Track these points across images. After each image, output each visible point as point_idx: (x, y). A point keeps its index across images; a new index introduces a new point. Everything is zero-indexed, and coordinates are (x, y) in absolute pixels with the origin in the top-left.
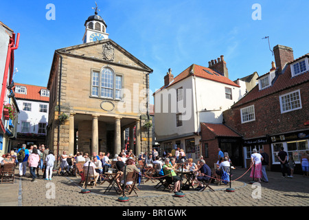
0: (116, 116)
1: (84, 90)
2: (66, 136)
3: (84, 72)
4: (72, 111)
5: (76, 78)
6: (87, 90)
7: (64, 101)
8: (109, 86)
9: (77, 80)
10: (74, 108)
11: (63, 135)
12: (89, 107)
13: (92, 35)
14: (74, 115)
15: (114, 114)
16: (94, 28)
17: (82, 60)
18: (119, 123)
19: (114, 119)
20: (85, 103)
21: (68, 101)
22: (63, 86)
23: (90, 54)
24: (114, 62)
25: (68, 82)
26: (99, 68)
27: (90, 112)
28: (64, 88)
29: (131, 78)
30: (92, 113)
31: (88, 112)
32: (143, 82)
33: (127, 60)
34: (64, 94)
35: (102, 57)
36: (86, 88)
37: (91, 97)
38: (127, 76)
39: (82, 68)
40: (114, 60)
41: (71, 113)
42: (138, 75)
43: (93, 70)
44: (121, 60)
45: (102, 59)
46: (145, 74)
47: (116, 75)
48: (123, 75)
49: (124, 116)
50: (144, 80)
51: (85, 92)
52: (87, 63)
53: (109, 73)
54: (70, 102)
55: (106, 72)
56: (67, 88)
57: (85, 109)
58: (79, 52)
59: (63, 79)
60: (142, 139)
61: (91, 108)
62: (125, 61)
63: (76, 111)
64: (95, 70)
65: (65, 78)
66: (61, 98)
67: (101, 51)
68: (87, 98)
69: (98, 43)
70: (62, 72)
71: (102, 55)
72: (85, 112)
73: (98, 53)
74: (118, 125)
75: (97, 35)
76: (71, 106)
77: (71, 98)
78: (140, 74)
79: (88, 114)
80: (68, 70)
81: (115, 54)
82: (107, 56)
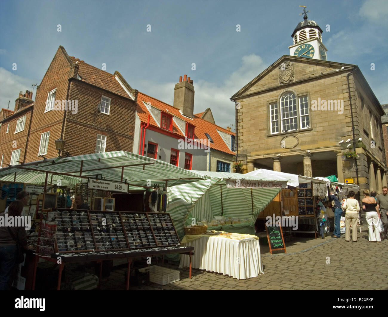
1: (261, 130)
3: (260, 109)
4: (249, 158)
5: (252, 119)
6: (264, 129)
7: (241, 148)
8: (291, 115)
9: (253, 122)
10: (252, 154)
12: (267, 149)
14: (251, 162)
15: (299, 150)
16: (298, 40)
17: (257, 97)
20: (263, 146)
21: (246, 148)
22: (240, 133)
23: (265, 85)
24: (294, 81)
25: (244, 127)
26: (276, 98)
27: (269, 155)
28: (242, 135)
29: (320, 92)
30: (270, 155)
31: (266, 155)
32: (343, 90)
33: (312, 70)
34: (241, 142)
35: (279, 83)
36: (262, 128)
37: (270, 136)
38: (315, 92)
39: (257, 106)
40: (294, 79)
41: (248, 161)
42: (333, 83)
43: (270, 103)
44: (304, 74)
45: (280, 85)
46: (345, 77)
47: (299, 97)
48: (309, 93)
49: (314, 150)
50: (345, 87)
51: (262, 132)
52: (263, 97)
53: (290, 98)
54: (248, 148)
55: (287, 99)
56: (245, 134)
57: (263, 152)
58: (253, 90)
59: (239, 126)
60: (345, 181)
61: (270, 149)
62: (311, 72)
63: (253, 157)
64: (271, 102)
65: (241, 124)
66: (239, 146)
67: (277, 75)
68: (265, 139)
69: (272, 68)
70: (238, 118)
71: (279, 80)
72: (263, 156)
73: (274, 79)
74: (306, 165)
75: (302, 47)
76: (249, 153)
77: (248, 144)
78: (335, 81)
79: (267, 157)
80: (244, 114)
81: (295, 70)
82: (283, 78)
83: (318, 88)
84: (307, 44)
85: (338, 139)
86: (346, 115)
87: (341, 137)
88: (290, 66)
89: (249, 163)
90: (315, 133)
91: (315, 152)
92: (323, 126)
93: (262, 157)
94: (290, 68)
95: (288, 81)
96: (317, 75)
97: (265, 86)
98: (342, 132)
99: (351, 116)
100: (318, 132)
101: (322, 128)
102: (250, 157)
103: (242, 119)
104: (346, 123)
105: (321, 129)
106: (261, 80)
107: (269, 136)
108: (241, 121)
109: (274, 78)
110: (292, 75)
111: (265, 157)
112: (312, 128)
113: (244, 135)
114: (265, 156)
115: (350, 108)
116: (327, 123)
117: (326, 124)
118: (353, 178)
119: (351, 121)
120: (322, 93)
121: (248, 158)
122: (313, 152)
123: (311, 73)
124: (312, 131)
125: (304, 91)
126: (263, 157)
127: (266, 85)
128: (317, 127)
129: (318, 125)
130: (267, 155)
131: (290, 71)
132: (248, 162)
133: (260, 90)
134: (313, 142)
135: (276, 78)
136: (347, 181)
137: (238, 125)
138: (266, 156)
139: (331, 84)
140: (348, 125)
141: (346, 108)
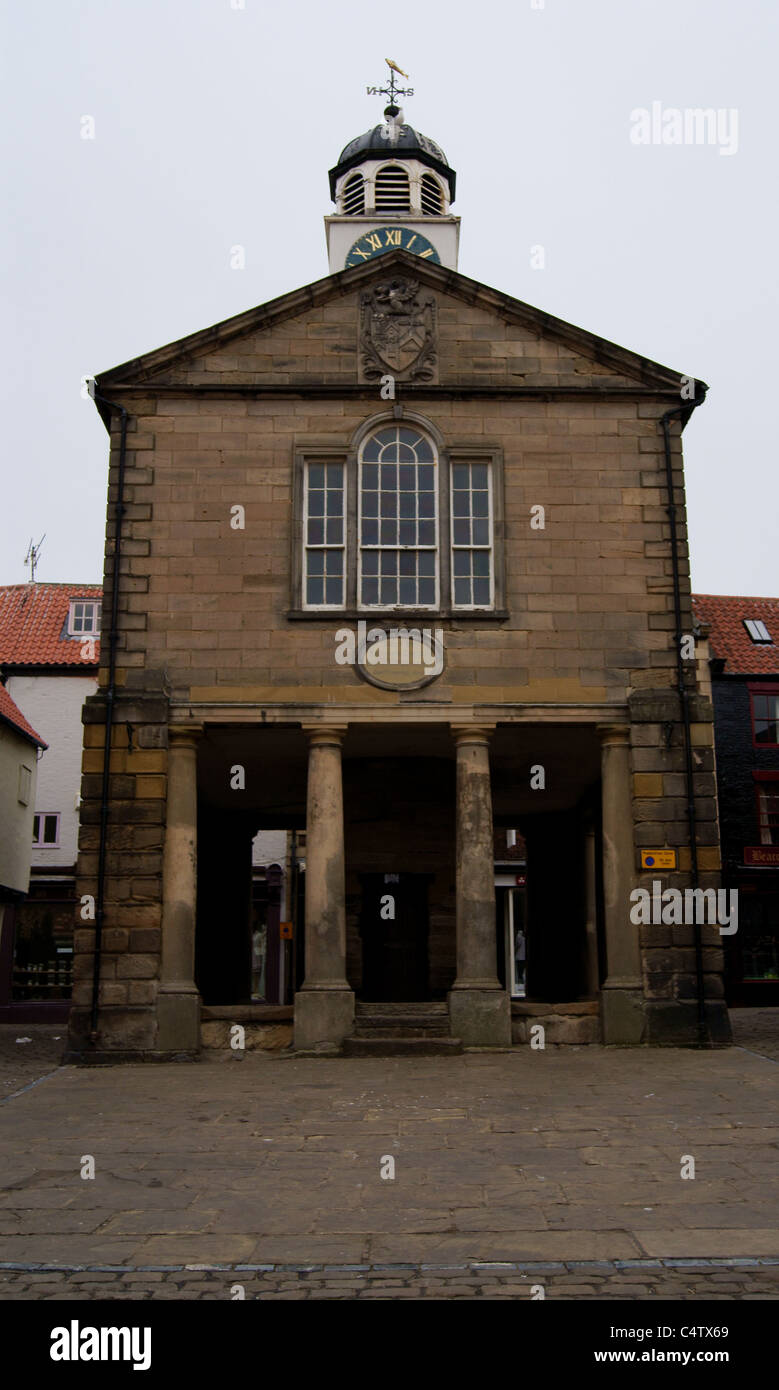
0: (459, 717)
1: (252, 580)
2: (146, 863)
3: (252, 476)
4: (180, 715)
6: (270, 580)
7: (137, 660)
8: (408, 534)
10: (197, 694)
11: (128, 863)
12: (284, 681)
13: (362, 244)
14: (190, 735)
15: (446, 704)
16: (370, 202)
17: (241, 407)
18: (474, 764)
19: (444, 737)
20: (262, 660)
21: (160, 657)
22: (132, 576)
23: (284, 364)
24: (435, 381)
25: (161, 545)
26: (343, 438)
27: (290, 712)
28: (141, 586)
29: (550, 461)
30: (298, 712)
31: (277, 712)
32: (642, 473)
33: (520, 354)
34: (139, 623)
35: (360, 369)
36: (263, 571)
37: (298, 619)
38: (526, 454)
39: (238, 453)
40: (436, 370)
41: (176, 729)
42: (603, 435)
43: (306, 457)
44: (481, 360)
45: (362, 381)
46: (652, 422)
47: (452, 458)
48: (498, 452)
49: (513, 712)
50: (649, 462)
51: (262, 589)
52: (272, 417)
53: (406, 455)
54: (172, 660)
55: (390, 454)
56: (157, 584)
57: (257, 693)
58: (221, 368)
59: (131, 539)
60: (644, 857)
61: (297, 683)
62: (511, 362)
63: (204, 712)
64: (315, 451)
65: (142, 530)
66: (121, 644)
67: (353, 332)
68: (273, 626)
69: (330, 292)
70: (127, 496)
71: (361, 357)
72: (258, 712)
73: (337, 348)
74: (474, 777)
75: (390, 239)
76: (179, 689)
77: (174, 641)
78: (613, 427)
79: (278, 720)
80: (157, 482)
81: (441, 335)
82: (384, 355)
83: (540, 440)
84: (412, 233)
85: (614, 677)
86: (651, 582)
87: (626, 671)
88: (416, 305)
89: (178, 742)
90: (521, 636)
91: (516, 720)
92: (553, 612)
93: (254, 717)
94: (421, 318)
95: (407, 373)
96: (539, 383)
97: (285, 369)
98: (632, 648)
99: (670, 590)
100: (530, 631)
101: (548, 618)
102: (186, 713)
103: (151, 505)
104: (650, 614)
105: (543, 622)
106: (268, 333)
107: (296, 616)
108: (144, 513)
109: (336, 339)
110: (428, 352)
111: (269, 720)
112: (506, 611)
113: (154, 588)
114: (268, 712)
115: (668, 553)
116: (573, 598)
117: (568, 604)
118: (675, 846)
119: (671, 607)
120: (555, 466)
121: (176, 712)
122: (508, 720)
123: (512, 366)
124: (504, 626)
125: (479, 439)
126: (259, 720)
127: (293, 362)
128: (527, 611)
129: (533, 603)
130: (284, 712)
131: (421, 330)
132: (172, 736)
133: (257, 380)
134: (513, 674)
135: (343, 343)
136: (650, 861)
137: (126, 532)
138: (275, 716)
139: (597, 436)
140: (656, 623)
141: (652, 551)
